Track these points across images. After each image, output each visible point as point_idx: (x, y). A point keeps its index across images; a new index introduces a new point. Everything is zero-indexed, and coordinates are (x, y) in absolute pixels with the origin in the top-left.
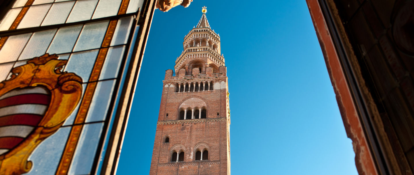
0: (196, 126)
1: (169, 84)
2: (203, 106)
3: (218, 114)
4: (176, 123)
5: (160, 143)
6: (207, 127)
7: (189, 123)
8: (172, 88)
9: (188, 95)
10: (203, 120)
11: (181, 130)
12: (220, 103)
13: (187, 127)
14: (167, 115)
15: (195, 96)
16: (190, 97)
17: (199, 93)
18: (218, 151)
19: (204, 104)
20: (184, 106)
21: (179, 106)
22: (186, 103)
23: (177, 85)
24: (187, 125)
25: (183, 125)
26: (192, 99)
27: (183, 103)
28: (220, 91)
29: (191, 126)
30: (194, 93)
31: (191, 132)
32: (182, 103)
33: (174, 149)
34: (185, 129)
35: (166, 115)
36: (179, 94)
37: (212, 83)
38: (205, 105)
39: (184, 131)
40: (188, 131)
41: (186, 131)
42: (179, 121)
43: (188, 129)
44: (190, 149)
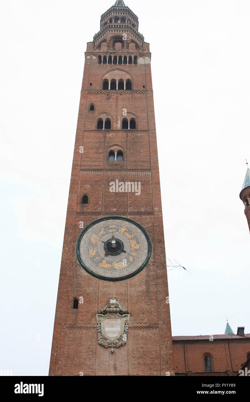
0: (121, 97)
1: (91, 56)
2: (128, 78)
3: (144, 87)
4: (101, 92)
5: (84, 110)
6: (133, 98)
7: (114, 94)
8: (94, 59)
9: (111, 67)
10: (129, 92)
11: (106, 99)
12: (145, 77)
13: (112, 97)
14: (91, 84)
15: (119, 69)
16: (114, 70)
17: (122, 66)
18: (146, 121)
19: (128, 77)
20: (109, 77)
21: (103, 77)
22: (109, 75)
23: (100, 57)
24: (112, 95)
25: (108, 95)
26: (116, 71)
27: (107, 75)
28: (144, 66)
29: (117, 97)
30: (118, 66)
31: (117, 102)
32: (105, 74)
33: (101, 117)
34: (110, 99)
35: (89, 84)
36: (102, 66)
37: (136, 58)
38: (130, 78)
39: (110, 100)
40: (113, 101)
41: (111, 100)
42: (104, 91)
43: (114, 99)
44: (117, 118)
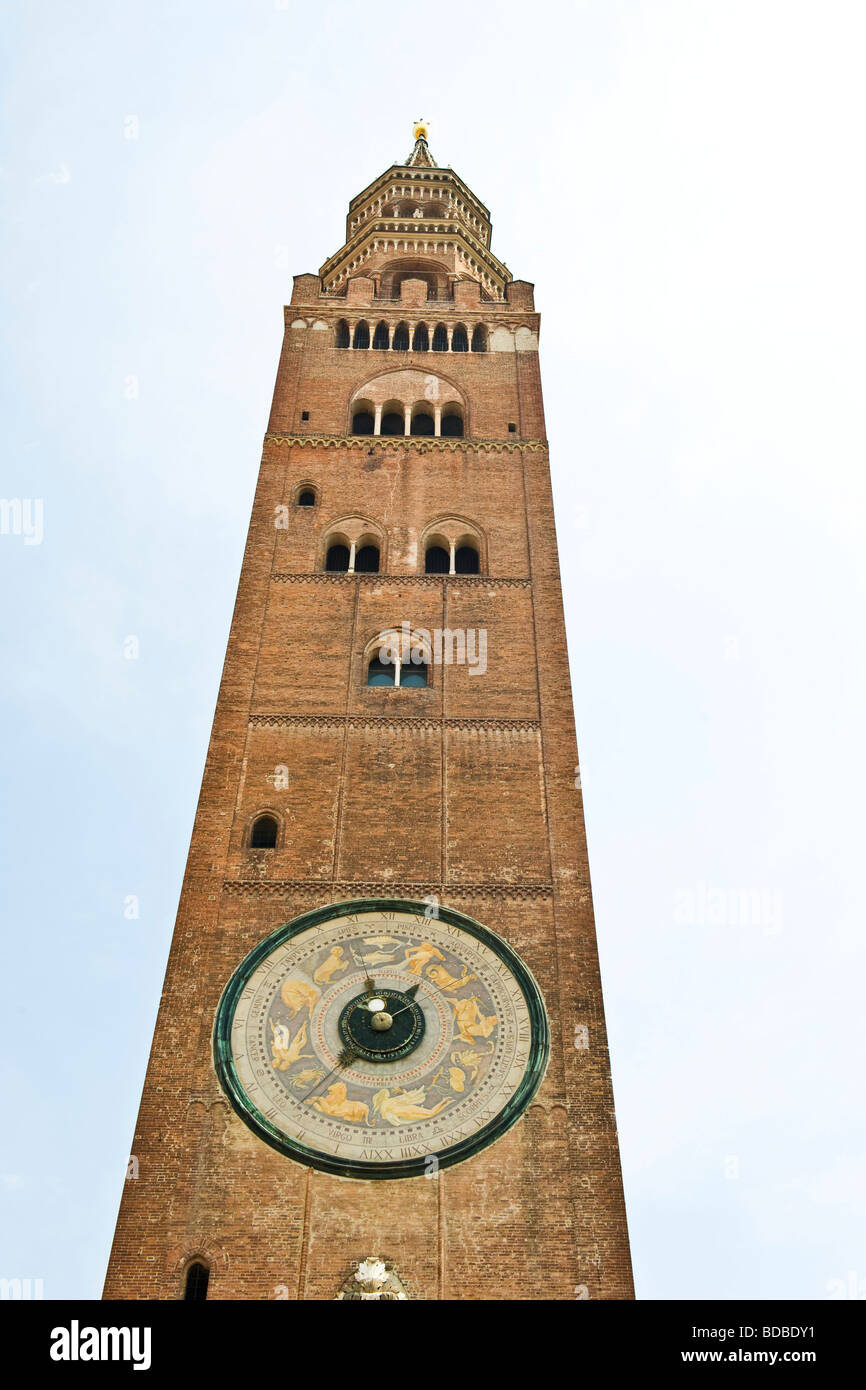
0: (423, 461)
1: (310, 320)
2: (451, 400)
3: (512, 428)
4: (344, 444)
6: (470, 465)
7: (395, 450)
8: (319, 332)
9: (386, 361)
10: (453, 443)
11: (363, 469)
12: (516, 396)
13: (389, 460)
14: (306, 416)
15: (414, 368)
16: (395, 369)
17: (430, 358)
18: (521, 545)
19: (452, 394)
20: (376, 393)
21: (352, 393)
22: (378, 385)
23: (343, 326)
24: (387, 453)
25: (370, 454)
26: (405, 373)
27: (367, 386)
28: (513, 358)
29: (407, 460)
30: (411, 356)
31: (405, 477)
32: (363, 383)
33: (342, 530)
34: (380, 468)
35: (299, 416)
36: (351, 356)
37: (481, 332)
38: (459, 398)
39: (377, 471)
40: (392, 475)
41: (384, 471)
42: (356, 439)
43: (394, 466)
44: (405, 534)
